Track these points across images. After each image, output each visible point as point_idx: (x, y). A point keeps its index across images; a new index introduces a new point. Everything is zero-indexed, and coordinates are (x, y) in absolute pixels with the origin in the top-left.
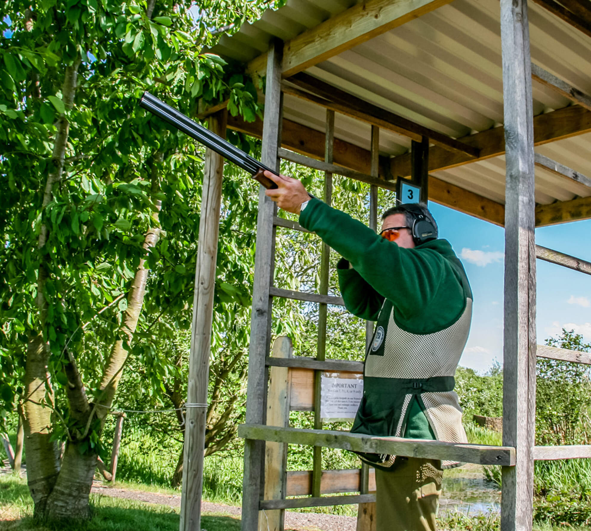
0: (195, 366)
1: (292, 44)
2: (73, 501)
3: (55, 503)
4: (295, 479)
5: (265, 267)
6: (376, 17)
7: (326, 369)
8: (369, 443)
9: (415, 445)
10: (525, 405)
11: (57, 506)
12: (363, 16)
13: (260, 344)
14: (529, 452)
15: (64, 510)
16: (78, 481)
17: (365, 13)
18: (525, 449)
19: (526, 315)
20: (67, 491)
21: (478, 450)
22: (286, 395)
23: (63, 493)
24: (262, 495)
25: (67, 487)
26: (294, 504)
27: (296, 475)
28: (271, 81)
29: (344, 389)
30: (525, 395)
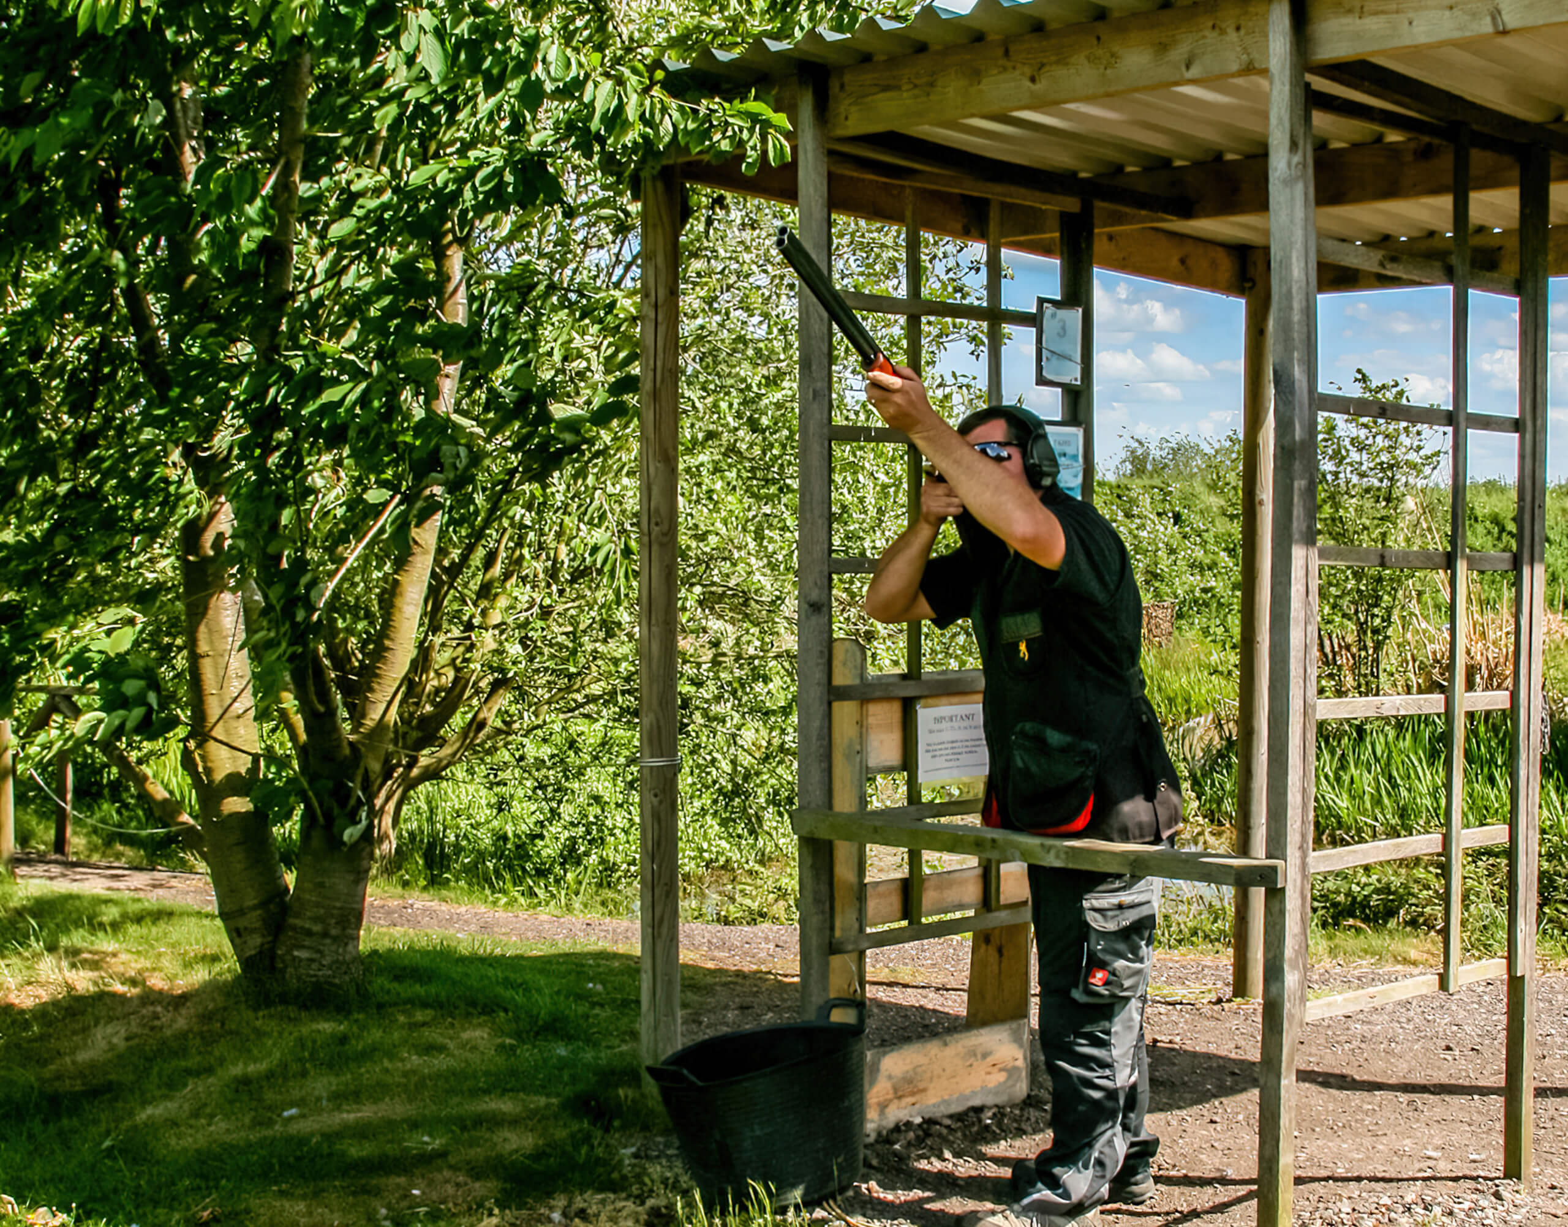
0: (655, 687)
1: (847, 78)
2: (334, 948)
3: (296, 953)
4: (880, 895)
5: (820, 522)
6: (1033, 80)
7: (926, 693)
8: (1053, 852)
9: (1132, 857)
10: (1299, 798)
11: (301, 960)
12: (1005, 69)
13: (818, 664)
14: (1304, 865)
15: (314, 966)
16: (338, 904)
17: (1009, 64)
18: (1298, 862)
19: (1302, 664)
20: (317, 928)
21: (1231, 867)
22: (858, 748)
23: (309, 933)
24: (832, 928)
25: (316, 919)
26: (882, 940)
27: (881, 889)
28: (810, 155)
29: (955, 724)
30: (1298, 784)
